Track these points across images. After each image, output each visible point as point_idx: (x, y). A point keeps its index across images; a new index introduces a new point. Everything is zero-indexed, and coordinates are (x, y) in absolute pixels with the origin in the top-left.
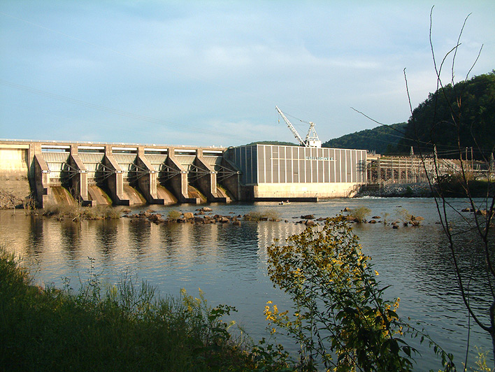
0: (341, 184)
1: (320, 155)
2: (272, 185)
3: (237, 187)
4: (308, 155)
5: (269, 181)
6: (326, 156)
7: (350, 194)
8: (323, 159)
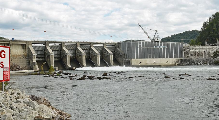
0: (171, 59)
1: (161, 45)
2: (139, 60)
3: (122, 61)
4: (155, 45)
5: (137, 58)
6: (164, 45)
7: (175, 63)
8: (162, 47)
